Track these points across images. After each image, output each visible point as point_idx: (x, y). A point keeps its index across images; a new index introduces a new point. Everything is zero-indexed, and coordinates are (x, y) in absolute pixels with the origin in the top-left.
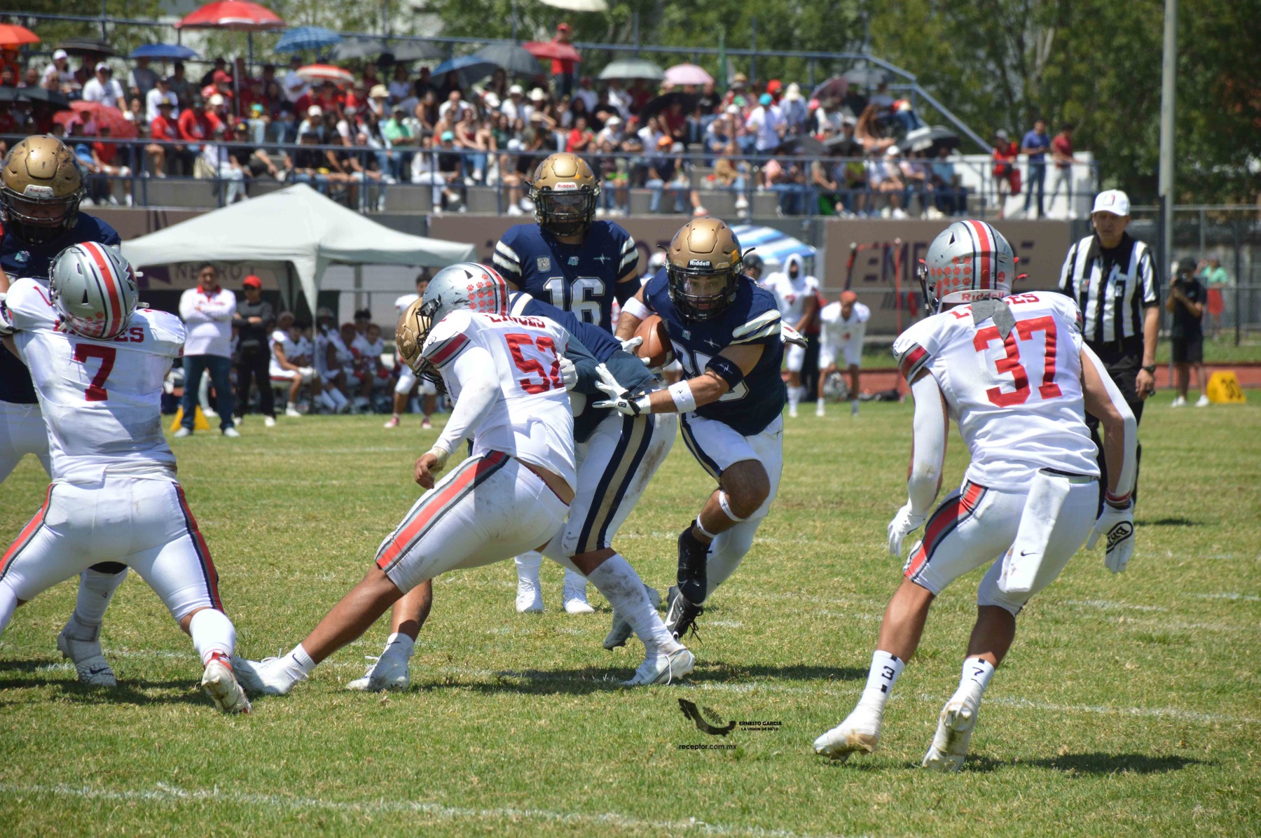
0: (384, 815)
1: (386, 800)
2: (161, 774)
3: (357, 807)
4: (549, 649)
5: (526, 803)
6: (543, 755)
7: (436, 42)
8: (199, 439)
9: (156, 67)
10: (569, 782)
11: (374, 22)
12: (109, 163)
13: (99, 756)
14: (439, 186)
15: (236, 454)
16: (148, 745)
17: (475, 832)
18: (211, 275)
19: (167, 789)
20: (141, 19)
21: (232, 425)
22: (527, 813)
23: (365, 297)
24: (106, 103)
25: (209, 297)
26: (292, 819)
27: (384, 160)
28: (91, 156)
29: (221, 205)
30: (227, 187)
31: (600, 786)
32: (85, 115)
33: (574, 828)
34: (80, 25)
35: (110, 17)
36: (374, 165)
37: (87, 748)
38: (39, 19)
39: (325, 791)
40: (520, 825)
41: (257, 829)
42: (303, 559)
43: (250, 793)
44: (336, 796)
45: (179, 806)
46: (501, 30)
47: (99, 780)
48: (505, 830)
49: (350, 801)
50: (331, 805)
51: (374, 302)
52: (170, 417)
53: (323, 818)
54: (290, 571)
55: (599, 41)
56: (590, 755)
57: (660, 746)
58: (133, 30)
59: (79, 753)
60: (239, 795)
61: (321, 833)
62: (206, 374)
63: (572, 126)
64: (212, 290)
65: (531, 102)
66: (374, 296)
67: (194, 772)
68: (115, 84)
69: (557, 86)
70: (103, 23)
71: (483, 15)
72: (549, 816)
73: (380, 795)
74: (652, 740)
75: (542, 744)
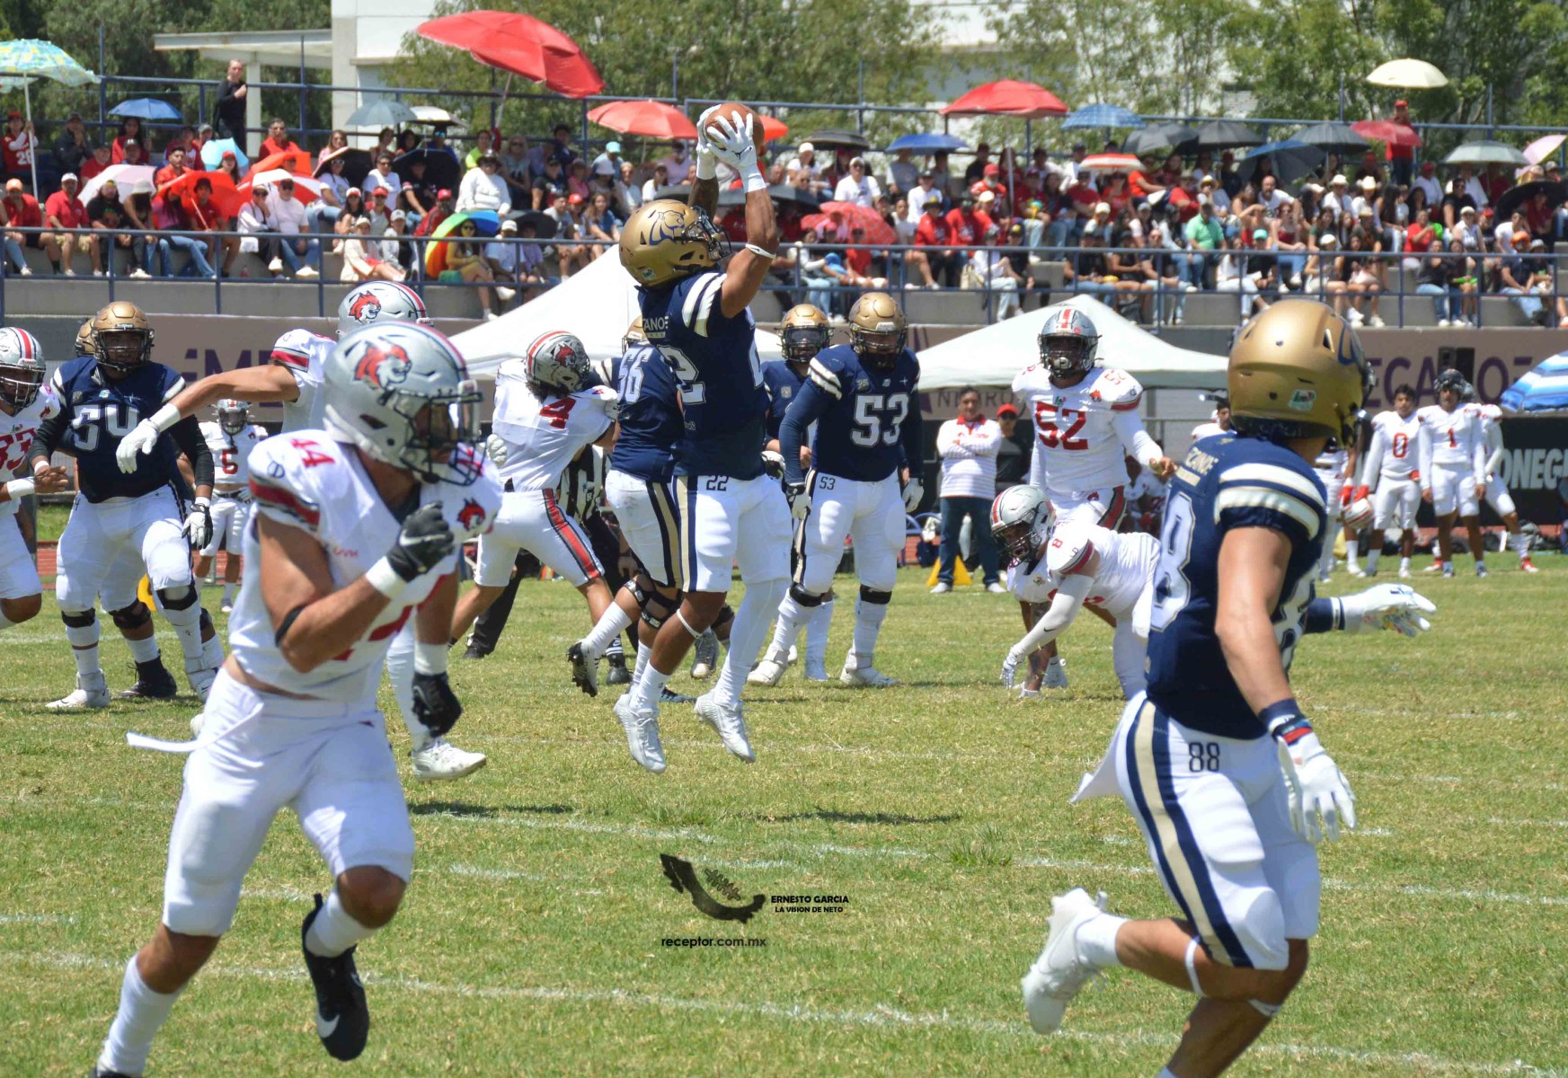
0: (1143, 1050)
1: (1146, 1031)
2: (882, 994)
3: (1110, 1038)
4: (1353, 851)
5: (1314, 1038)
6: (1338, 981)
7: (1249, 124)
8: (960, 596)
9: (919, 160)
10: (1370, 1014)
11: (1176, 104)
12: (863, 274)
13: (813, 971)
14: (1250, 294)
15: (998, 614)
16: (870, 959)
17: (1251, 1072)
18: (973, 401)
19: (889, 1012)
20: (907, 106)
21: (997, 580)
22: (1315, 1051)
23: (1158, 426)
24: (862, 203)
25: (971, 428)
26: (1033, 1052)
27: (1183, 266)
28: (843, 265)
29: (992, 320)
30: (998, 299)
31: (1406, 1019)
32: (837, 217)
33: (1371, 1069)
34: (838, 114)
35: (871, 105)
36: (1170, 269)
37: (801, 961)
38: (791, 109)
39: (1074, 1019)
40: (1305, 1065)
41: (991, 1062)
42: (1065, 740)
43: (985, 1020)
44: (1087, 1024)
45: (903, 1034)
46: (1327, 108)
47: (812, 999)
48: (1286, 1071)
49: (1102, 1031)
50: (1080, 1036)
51: (1167, 433)
52: (927, 570)
53: (1069, 1052)
54: (1049, 754)
55: (1445, 121)
56: (1396, 981)
57: (1483, 973)
58: (895, 119)
59: (792, 967)
60: (974, 1023)
61: (1066, 1069)
62: (967, 519)
63: (1411, 219)
64: (975, 420)
65: (1360, 192)
66: (1167, 425)
67: (921, 992)
68: (871, 182)
69: (1393, 174)
70: (861, 111)
71: (1306, 91)
72: (1341, 1054)
73: (1138, 1024)
74: (1474, 964)
75: (1337, 967)
